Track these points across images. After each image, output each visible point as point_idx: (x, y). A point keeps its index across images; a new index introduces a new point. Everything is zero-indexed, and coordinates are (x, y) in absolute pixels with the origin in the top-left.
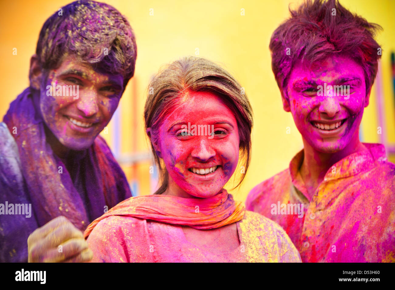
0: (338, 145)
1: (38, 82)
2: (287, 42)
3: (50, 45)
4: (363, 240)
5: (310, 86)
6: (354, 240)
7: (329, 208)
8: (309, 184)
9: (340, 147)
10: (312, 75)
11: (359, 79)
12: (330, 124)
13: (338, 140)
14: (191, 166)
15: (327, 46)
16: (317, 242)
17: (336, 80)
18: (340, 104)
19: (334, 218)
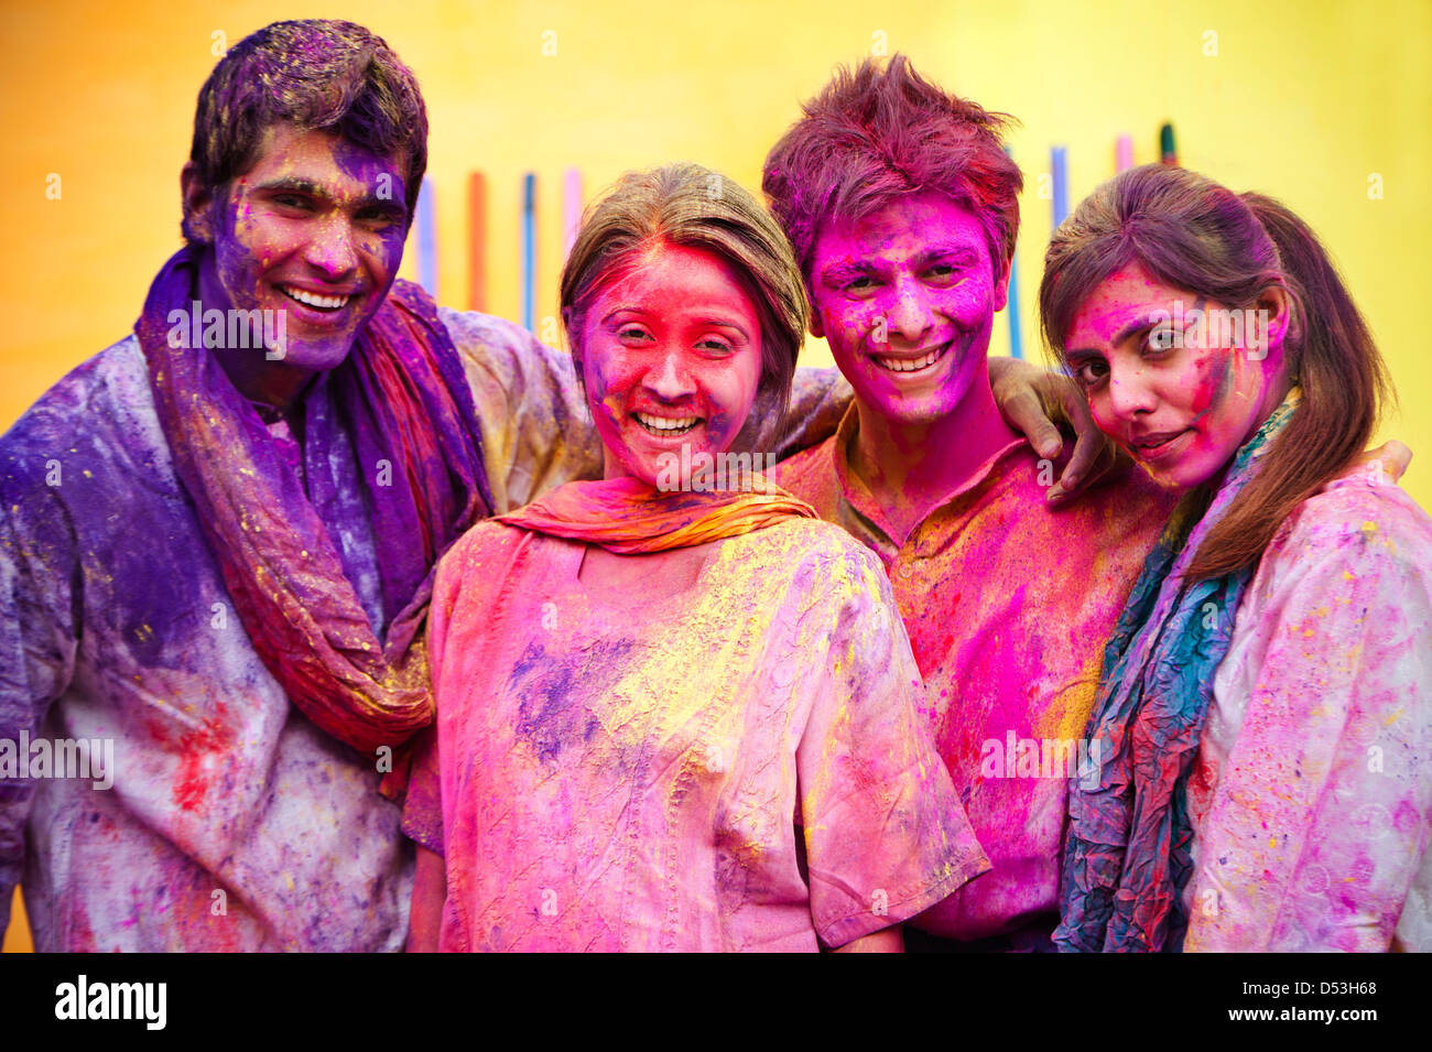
0: (938, 403)
1: (206, 223)
2: (798, 177)
3: (225, 117)
4: (1037, 625)
5: (859, 275)
6: (1016, 627)
7: (945, 553)
8: (885, 501)
9: (942, 409)
10: (861, 248)
11: (971, 249)
12: (913, 358)
13: (936, 393)
14: (637, 406)
15: (888, 180)
16: (920, 631)
17: (916, 256)
18: (935, 312)
19: (960, 578)
